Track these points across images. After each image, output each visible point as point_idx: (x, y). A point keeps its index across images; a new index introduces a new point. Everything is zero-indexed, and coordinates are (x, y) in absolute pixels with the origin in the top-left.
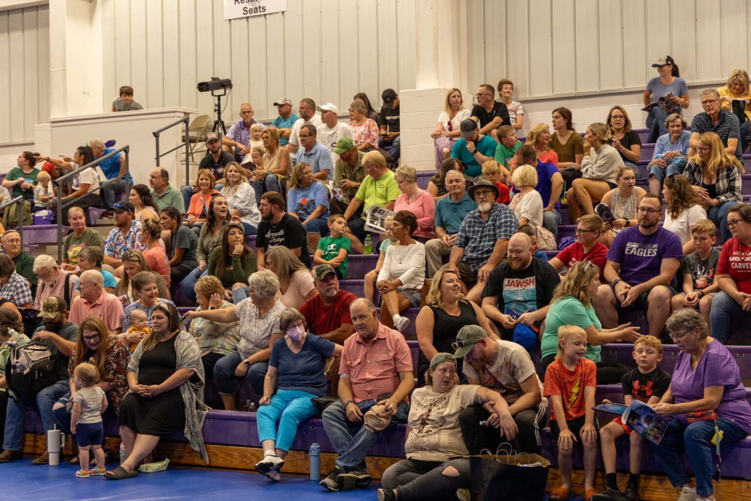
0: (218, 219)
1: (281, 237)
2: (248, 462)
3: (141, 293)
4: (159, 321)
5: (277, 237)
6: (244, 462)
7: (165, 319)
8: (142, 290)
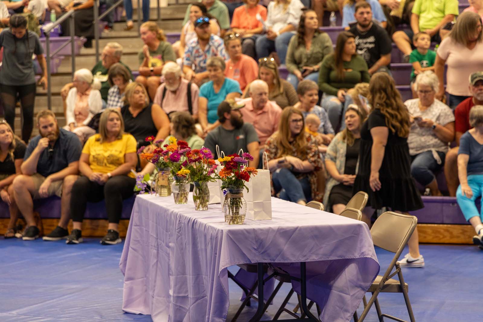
0: (308, 31)
1: (370, 43)
2: (441, 236)
3: (304, 98)
4: (353, 119)
5: (366, 43)
6: (437, 237)
7: (357, 118)
8: (306, 96)
